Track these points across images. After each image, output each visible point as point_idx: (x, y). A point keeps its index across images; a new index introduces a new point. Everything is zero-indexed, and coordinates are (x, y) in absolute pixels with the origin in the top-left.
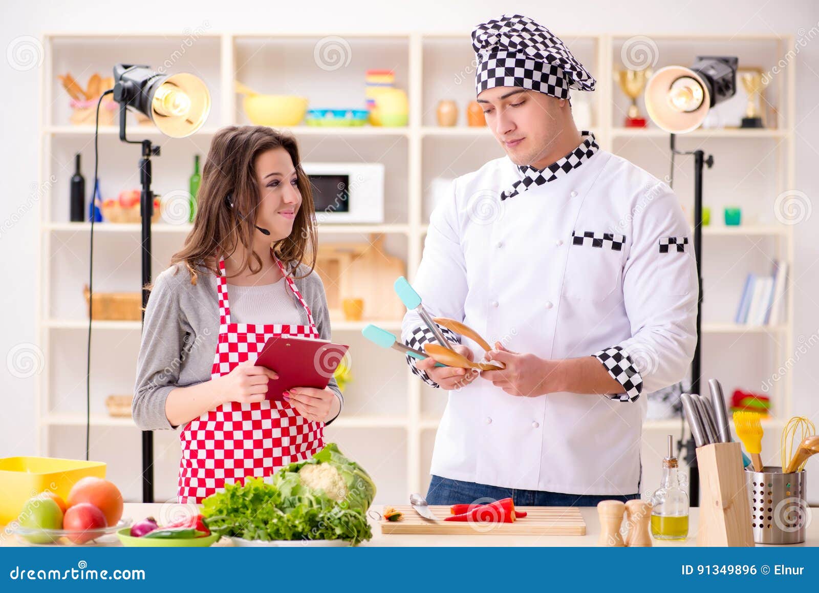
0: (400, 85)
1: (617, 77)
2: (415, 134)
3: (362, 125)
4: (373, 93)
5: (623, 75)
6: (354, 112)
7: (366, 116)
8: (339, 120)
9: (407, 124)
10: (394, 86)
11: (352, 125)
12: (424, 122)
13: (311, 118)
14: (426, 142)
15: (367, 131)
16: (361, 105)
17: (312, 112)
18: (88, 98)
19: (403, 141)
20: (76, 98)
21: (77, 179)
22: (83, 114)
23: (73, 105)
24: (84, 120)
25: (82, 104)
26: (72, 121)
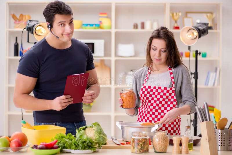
0: (109, 17)
1: (171, 15)
2: (113, 31)
3: (98, 29)
4: (101, 19)
5: (173, 14)
6: (95, 25)
7: (99, 26)
8: (91, 27)
9: (111, 28)
10: (107, 17)
11: (95, 28)
12: (116, 28)
13: (83, 27)
14: (116, 33)
15: (100, 30)
16: (97, 23)
17: (83, 25)
18: (19, 21)
19: (110, 33)
20: (16, 21)
21: (16, 44)
22: (18, 25)
23: (15, 23)
24: (18, 27)
25: (17, 22)
26: (15, 27)
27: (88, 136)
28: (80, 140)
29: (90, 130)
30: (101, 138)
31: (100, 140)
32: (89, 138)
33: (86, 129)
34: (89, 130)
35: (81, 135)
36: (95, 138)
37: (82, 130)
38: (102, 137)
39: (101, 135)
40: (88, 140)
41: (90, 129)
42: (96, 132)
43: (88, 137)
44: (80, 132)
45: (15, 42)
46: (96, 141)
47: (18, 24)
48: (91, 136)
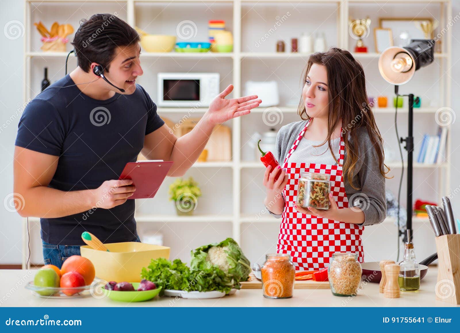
0: (228, 29)
2: (237, 56)
3: (206, 51)
4: (212, 33)
6: (201, 44)
7: (210, 47)
8: (194, 49)
9: (232, 51)
10: (225, 29)
11: (201, 51)
12: (242, 50)
13: (177, 47)
14: (244, 62)
15: (210, 55)
16: (206, 40)
17: (177, 44)
18: (52, 36)
19: (230, 60)
20: (45, 36)
21: (45, 82)
22: (49, 46)
23: (43, 40)
24: (49, 49)
25: (48, 39)
26: (42, 49)
27: (213, 264)
28: (199, 271)
29: (218, 252)
30: (240, 267)
31: (238, 270)
32: (216, 268)
33: (210, 251)
34: (216, 252)
35: (200, 261)
36: (229, 267)
37: (201, 251)
38: (242, 264)
39: (239, 261)
40: (215, 272)
41: (218, 249)
42: (229, 255)
43: (215, 266)
44: (199, 255)
45: (42, 77)
46: (229, 273)
47: (50, 42)
48: (220, 264)
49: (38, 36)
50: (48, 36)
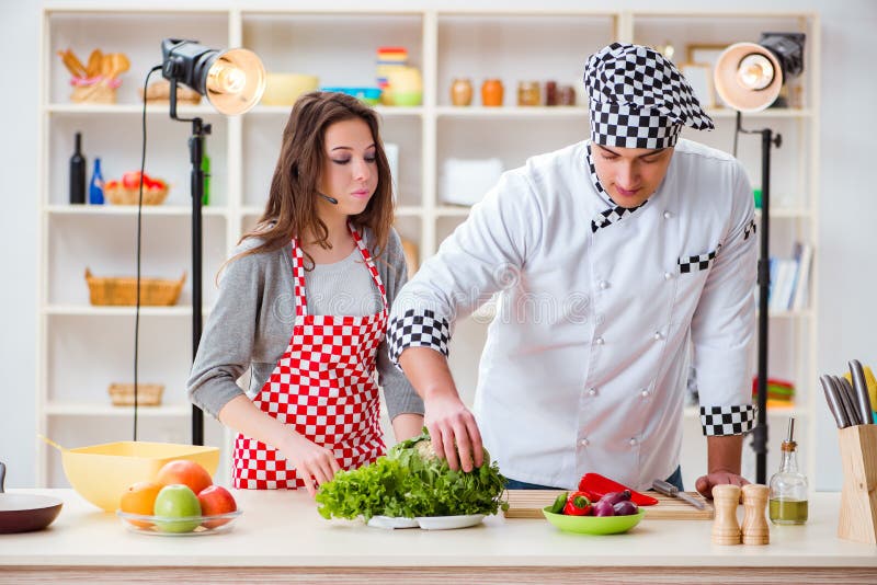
0: (414, 64)
2: (429, 113)
3: (374, 104)
4: (384, 71)
6: (365, 91)
7: (378, 95)
9: (420, 103)
10: (407, 64)
12: (439, 102)
14: (443, 124)
16: (372, 84)
18: (90, 76)
19: (416, 121)
20: (77, 76)
21: (77, 160)
22: (86, 92)
23: (73, 83)
24: (85, 99)
25: (83, 81)
26: (73, 98)
45: (72, 151)
47: (88, 86)
49: (65, 75)
50: (83, 74)
